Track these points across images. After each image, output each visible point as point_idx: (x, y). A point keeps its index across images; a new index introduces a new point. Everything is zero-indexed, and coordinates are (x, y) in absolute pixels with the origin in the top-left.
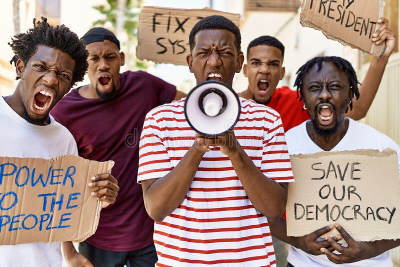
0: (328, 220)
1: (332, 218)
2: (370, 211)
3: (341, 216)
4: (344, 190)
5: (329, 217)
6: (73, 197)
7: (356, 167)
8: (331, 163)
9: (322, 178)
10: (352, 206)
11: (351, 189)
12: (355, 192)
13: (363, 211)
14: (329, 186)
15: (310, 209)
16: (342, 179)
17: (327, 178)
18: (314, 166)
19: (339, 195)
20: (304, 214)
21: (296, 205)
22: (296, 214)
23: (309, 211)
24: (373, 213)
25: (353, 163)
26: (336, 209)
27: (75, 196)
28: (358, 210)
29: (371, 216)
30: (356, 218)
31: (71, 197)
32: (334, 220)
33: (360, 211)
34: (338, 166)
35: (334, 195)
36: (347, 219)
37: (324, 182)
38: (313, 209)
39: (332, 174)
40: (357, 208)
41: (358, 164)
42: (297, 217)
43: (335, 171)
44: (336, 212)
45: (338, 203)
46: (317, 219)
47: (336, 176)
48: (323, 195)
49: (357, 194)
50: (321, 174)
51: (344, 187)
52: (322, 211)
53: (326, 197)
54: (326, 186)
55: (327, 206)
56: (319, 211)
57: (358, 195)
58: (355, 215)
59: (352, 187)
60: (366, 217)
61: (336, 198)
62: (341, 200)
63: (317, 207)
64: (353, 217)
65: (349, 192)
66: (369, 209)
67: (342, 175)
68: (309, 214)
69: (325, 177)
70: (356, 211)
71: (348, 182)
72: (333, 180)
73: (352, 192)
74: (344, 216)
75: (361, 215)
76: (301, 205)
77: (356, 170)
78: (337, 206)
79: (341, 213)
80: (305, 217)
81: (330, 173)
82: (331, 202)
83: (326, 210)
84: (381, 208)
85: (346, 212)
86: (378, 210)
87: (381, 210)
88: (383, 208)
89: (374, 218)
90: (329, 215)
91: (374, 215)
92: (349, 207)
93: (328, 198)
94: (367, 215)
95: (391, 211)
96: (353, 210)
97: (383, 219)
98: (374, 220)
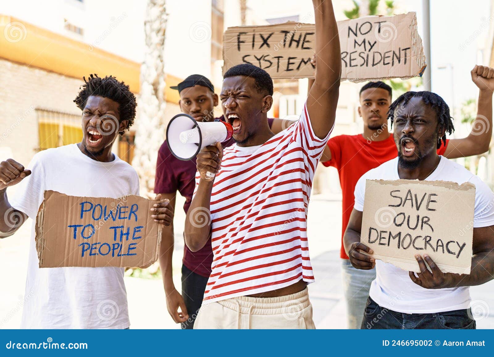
0: (399, 248)
1: (402, 246)
2: (440, 243)
3: (412, 245)
4: (418, 220)
5: (401, 245)
6: (137, 230)
7: (433, 198)
8: (409, 191)
9: (399, 206)
10: (424, 237)
11: (425, 219)
12: (428, 223)
13: (433, 243)
14: (404, 214)
15: (383, 235)
16: (418, 209)
17: (403, 206)
18: (392, 193)
19: (413, 225)
20: (377, 239)
21: (371, 229)
22: (369, 238)
23: (382, 236)
24: (443, 246)
25: (430, 193)
26: (408, 237)
27: (139, 229)
28: (429, 241)
29: (440, 249)
30: (426, 248)
31: (136, 230)
32: (404, 248)
33: (430, 242)
34: (416, 195)
35: (408, 224)
36: (417, 248)
37: (400, 209)
38: (386, 235)
39: (409, 202)
40: (428, 239)
41: (435, 195)
42: (371, 241)
43: (412, 200)
44: (408, 240)
45: (411, 232)
46: (389, 245)
47: (412, 206)
48: (398, 222)
49: (430, 225)
50: (398, 202)
51: (418, 217)
52: (394, 238)
53: (400, 225)
54: (401, 213)
55: (400, 233)
56: (391, 237)
57: (431, 227)
58: (425, 245)
59: (426, 217)
60: (435, 249)
61: (409, 227)
62: (413, 229)
63: (390, 233)
64: (423, 247)
65: (422, 222)
66: (440, 241)
67: (418, 205)
68: (382, 239)
69: (402, 205)
70: (427, 242)
71: (423, 212)
72: (409, 209)
73: (426, 222)
74: (415, 245)
75: (431, 246)
76: (375, 229)
77: (432, 201)
78: (410, 235)
79: (413, 242)
80: (378, 241)
81: (407, 201)
82: (404, 230)
83: (398, 237)
84: (451, 242)
85: (417, 241)
86: (449, 243)
87: (451, 243)
88: (454, 242)
89: (443, 250)
90: (401, 242)
91: (443, 248)
92: (421, 237)
93: (401, 226)
94: (437, 247)
95: (461, 245)
96: (424, 240)
97: (452, 253)
98: (443, 253)
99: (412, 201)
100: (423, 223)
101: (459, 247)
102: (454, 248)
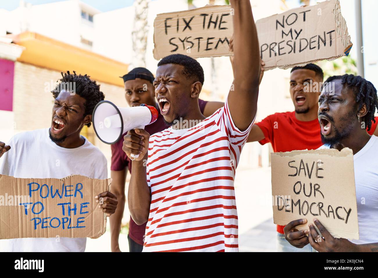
0: (300, 214)
1: (303, 212)
2: (330, 210)
3: (309, 211)
4: (311, 188)
5: (301, 211)
7: (320, 166)
8: (302, 161)
9: (295, 175)
10: (317, 203)
11: (317, 187)
12: (319, 190)
13: (325, 208)
14: (300, 182)
16: (310, 177)
18: (290, 164)
19: (308, 193)
20: (284, 207)
21: (278, 197)
22: (278, 206)
23: (287, 204)
24: (333, 212)
25: (318, 162)
26: (306, 204)
29: (331, 214)
30: (320, 214)
32: (304, 215)
33: (323, 208)
34: (307, 164)
35: (304, 192)
36: (313, 215)
37: (297, 178)
38: (290, 203)
40: (321, 205)
41: (321, 163)
42: (279, 209)
43: (304, 168)
44: (306, 207)
45: (307, 199)
46: (292, 211)
47: (305, 174)
48: (297, 190)
49: (320, 192)
50: (294, 171)
51: (311, 184)
52: (296, 205)
53: (298, 193)
54: (298, 182)
55: (299, 201)
56: (294, 205)
57: (322, 193)
58: (319, 211)
59: (317, 185)
60: (328, 215)
61: (305, 195)
62: (309, 196)
63: (292, 200)
64: (318, 213)
65: (315, 189)
66: (330, 207)
67: (310, 173)
68: (287, 207)
69: (298, 174)
70: (321, 208)
71: (314, 180)
72: (303, 178)
73: (317, 189)
74: (312, 211)
75: (324, 212)
76: (282, 198)
77: (320, 169)
78: (306, 202)
79: (310, 208)
80: (285, 209)
81: (301, 170)
82: (302, 197)
83: (298, 204)
84: (339, 207)
85: (313, 207)
86: (337, 208)
87: (339, 209)
88: (341, 207)
89: (334, 216)
90: (301, 209)
91: (333, 214)
92: (315, 203)
93: (300, 194)
94: (329, 213)
95: (348, 211)
96: (318, 206)
97: (341, 219)
98: (334, 218)
99: (305, 170)
100: (316, 191)
101: (346, 212)
102: (342, 213)
